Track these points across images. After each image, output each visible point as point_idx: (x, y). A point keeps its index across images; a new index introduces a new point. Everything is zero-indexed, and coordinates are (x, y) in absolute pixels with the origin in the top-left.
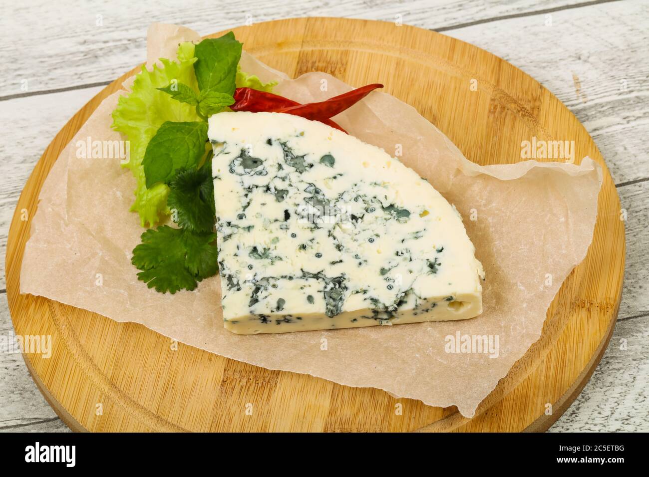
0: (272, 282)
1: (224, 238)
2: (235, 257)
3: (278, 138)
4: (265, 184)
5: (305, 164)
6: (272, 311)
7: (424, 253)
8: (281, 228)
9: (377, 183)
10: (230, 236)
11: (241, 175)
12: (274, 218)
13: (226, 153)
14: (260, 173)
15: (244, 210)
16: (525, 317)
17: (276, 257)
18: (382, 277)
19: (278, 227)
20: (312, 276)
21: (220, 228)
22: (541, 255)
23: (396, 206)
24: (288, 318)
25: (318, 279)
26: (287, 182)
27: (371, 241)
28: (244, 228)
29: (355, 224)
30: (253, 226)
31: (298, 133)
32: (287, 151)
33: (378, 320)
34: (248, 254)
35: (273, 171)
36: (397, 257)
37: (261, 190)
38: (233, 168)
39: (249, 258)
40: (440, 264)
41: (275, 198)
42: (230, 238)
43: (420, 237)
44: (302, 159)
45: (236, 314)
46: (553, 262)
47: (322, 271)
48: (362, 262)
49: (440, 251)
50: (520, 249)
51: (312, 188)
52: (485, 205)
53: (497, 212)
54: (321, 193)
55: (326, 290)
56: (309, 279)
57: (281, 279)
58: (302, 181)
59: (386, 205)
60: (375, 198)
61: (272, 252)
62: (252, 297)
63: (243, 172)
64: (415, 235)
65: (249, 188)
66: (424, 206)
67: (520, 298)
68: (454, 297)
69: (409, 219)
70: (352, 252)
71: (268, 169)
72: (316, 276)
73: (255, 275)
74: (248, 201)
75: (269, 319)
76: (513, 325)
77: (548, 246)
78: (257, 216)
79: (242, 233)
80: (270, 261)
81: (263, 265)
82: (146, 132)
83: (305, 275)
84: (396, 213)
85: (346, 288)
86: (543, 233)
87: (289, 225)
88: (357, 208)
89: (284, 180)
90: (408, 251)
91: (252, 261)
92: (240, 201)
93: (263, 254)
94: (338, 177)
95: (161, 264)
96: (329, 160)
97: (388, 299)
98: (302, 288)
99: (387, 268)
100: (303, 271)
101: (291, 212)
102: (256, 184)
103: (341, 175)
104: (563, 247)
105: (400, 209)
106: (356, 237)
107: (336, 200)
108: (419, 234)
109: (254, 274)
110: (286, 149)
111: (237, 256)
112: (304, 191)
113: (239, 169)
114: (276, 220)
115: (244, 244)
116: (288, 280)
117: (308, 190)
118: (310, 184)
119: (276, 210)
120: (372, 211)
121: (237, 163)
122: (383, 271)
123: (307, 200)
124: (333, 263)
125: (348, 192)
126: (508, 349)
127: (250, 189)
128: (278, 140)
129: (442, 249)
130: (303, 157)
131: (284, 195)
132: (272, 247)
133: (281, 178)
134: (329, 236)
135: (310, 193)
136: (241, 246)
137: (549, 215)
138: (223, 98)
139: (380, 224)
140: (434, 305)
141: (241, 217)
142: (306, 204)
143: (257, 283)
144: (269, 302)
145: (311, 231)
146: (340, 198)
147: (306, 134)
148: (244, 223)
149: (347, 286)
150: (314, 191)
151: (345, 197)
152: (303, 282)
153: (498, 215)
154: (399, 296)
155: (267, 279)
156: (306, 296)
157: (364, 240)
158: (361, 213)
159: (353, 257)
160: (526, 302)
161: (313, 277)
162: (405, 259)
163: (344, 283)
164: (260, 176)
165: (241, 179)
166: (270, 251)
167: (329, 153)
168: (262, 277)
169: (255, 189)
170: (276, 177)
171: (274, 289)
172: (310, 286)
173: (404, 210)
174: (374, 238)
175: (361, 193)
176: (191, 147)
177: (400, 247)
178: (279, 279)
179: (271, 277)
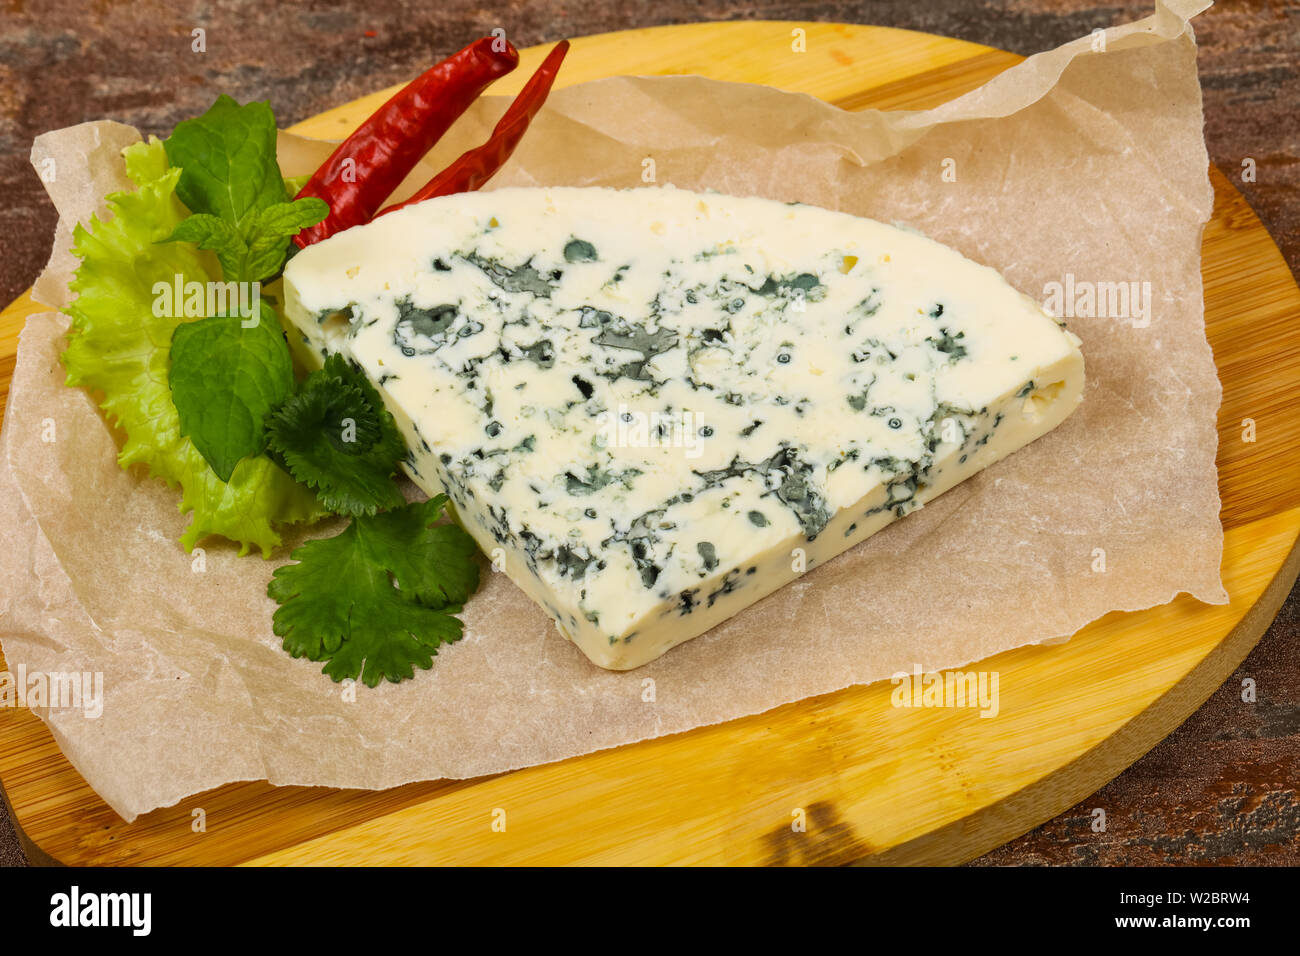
0: (654, 521)
1: (490, 484)
2: (544, 509)
3: (454, 249)
4: (494, 347)
5: (544, 276)
6: (702, 575)
7: (908, 333)
8: (593, 415)
9: (708, 251)
10: (501, 475)
11: (432, 352)
12: (561, 404)
13: (370, 324)
14: (469, 332)
15: (490, 416)
16: (1173, 367)
17: (626, 472)
18: (863, 416)
19: (585, 416)
20: (724, 474)
21: (469, 470)
22: (1123, 240)
23: (777, 278)
24: (732, 578)
25: (742, 476)
26: (535, 327)
27: (784, 360)
28: (516, 449)
29: (723, 345)
30: (533, 436)
31: (484, 225)
32: (490, 267)
33: (894, 508)
34: (566, 493)
35: (491, 317)
36: (858, 364)
37: (494, 363)
38: (408, 345)
39: (573, 497)
40: (961, 335)
41: (534, 366)
42: (506, 479)
43: (876, 307)
44: (528, 270)
45: (632, 616)
46: (1159, 237)
47: (737, 457)
48: (801, 406)
49: (939, 312)
50: (1070, 254)
51: (591, 316)
52: (931, 209)
53: (968, 209)
54: (613, 318)
55: (774, 487)
56: (724, 482)
57: (670, 509)
58: (562, 310)
59: (758, 282)
60: (724, 280)
61: (610, 467)
62: (640, 567)
63: (433, 346)
64: (864, 309)
65: (466, 370)
66: (835, 250)
67: (1139, 340)
68: (1036, 381)
69: (826, 286)
70: (765, 397)
71: (478, 316)
72: (734, 470)
73: (613, 525)
74: (485, 394)
75: (696, 598)
76: (1155, 395)
77: (1127, 216)
78: (525, 414)
79: (519, 458)
80: (620, 484)
81: (616, 498)
82: (153, 365)
83: (710, 479)
84: (788, 289)
85: (807, 467)
86: (1099, 199)
87: (602, 403)
88: (707, 315)
89: (526, 325)
90: (875, 344)
91: (584, 501)
92: (469, 403)
93: (594, 478)
94: (623, 273)
95: (353, 623)
96: (579, 249)
97: (907, 447)
98: (724, 505)
99: (857, 393)
100: (700, 475)
101: (587, 375)
102: (477, 355)
103: (626, 268)
104: (1162, 201)
105: (790, 279)
106: (748, 367)
107: (653, 319)
108: (871, 304)
109: (609, 523)
110: (484, 264)
111: (546, 505)
112: (580, 326)
113: (421, 342)
114: (571, 405)
115: (542, 479)
116: (686, 504)
117: (586, 323)
118: (581, 309)
119: (555, 386)
120: (738, 307)
121: (406, 330)
122: (858, 403)
123: (598, 341)
124: (748, 432)
125: (664, 292)
126: (1178, 437)
127: (470, 371)
128: (456, 253)
129: (941, 307)
130: (528, 265)
131: (547, 352)
132: (602, 458)
133: (517, 322)
134: (695, 387)
135: (593, 326)
136: (538, 484)
137: (1090, 160)
138: (304, 209)
139: (775, 323)
140: (999, 419)
141: (494, 430)
142: (604, 350)
143: (630, 537)
144: (683, 561)
145: (652, 395)
146: (657, 310)
147: (500, 221)
148: (509, 438)
149: (807, 462)
150: (598, 319)
151: (665, 302)
152: (716, 495)
153: (975, 214)
154: (926, 431)
155: (642, 521)
156: (744, 518)
157: (768, 364)
158: (722, 320)
159: (775, 405)
160: (1157, 338)
161: (730, 476)
162: (881, 360)
163: (798, 458)
164: (473, 337)
165: (438, 358)
166: (603, 468)
167: (572, 236)
168: (630, 522)
169: (479, 367)
170: (505, 324)
171: (671, 533)
172: (737, 494)
173: (800, 277)
174: (785, 351)
175: (691, 284)
176: (264, 359)
177: (854, 344)
178: (665, 511)
179: (649, 513)
